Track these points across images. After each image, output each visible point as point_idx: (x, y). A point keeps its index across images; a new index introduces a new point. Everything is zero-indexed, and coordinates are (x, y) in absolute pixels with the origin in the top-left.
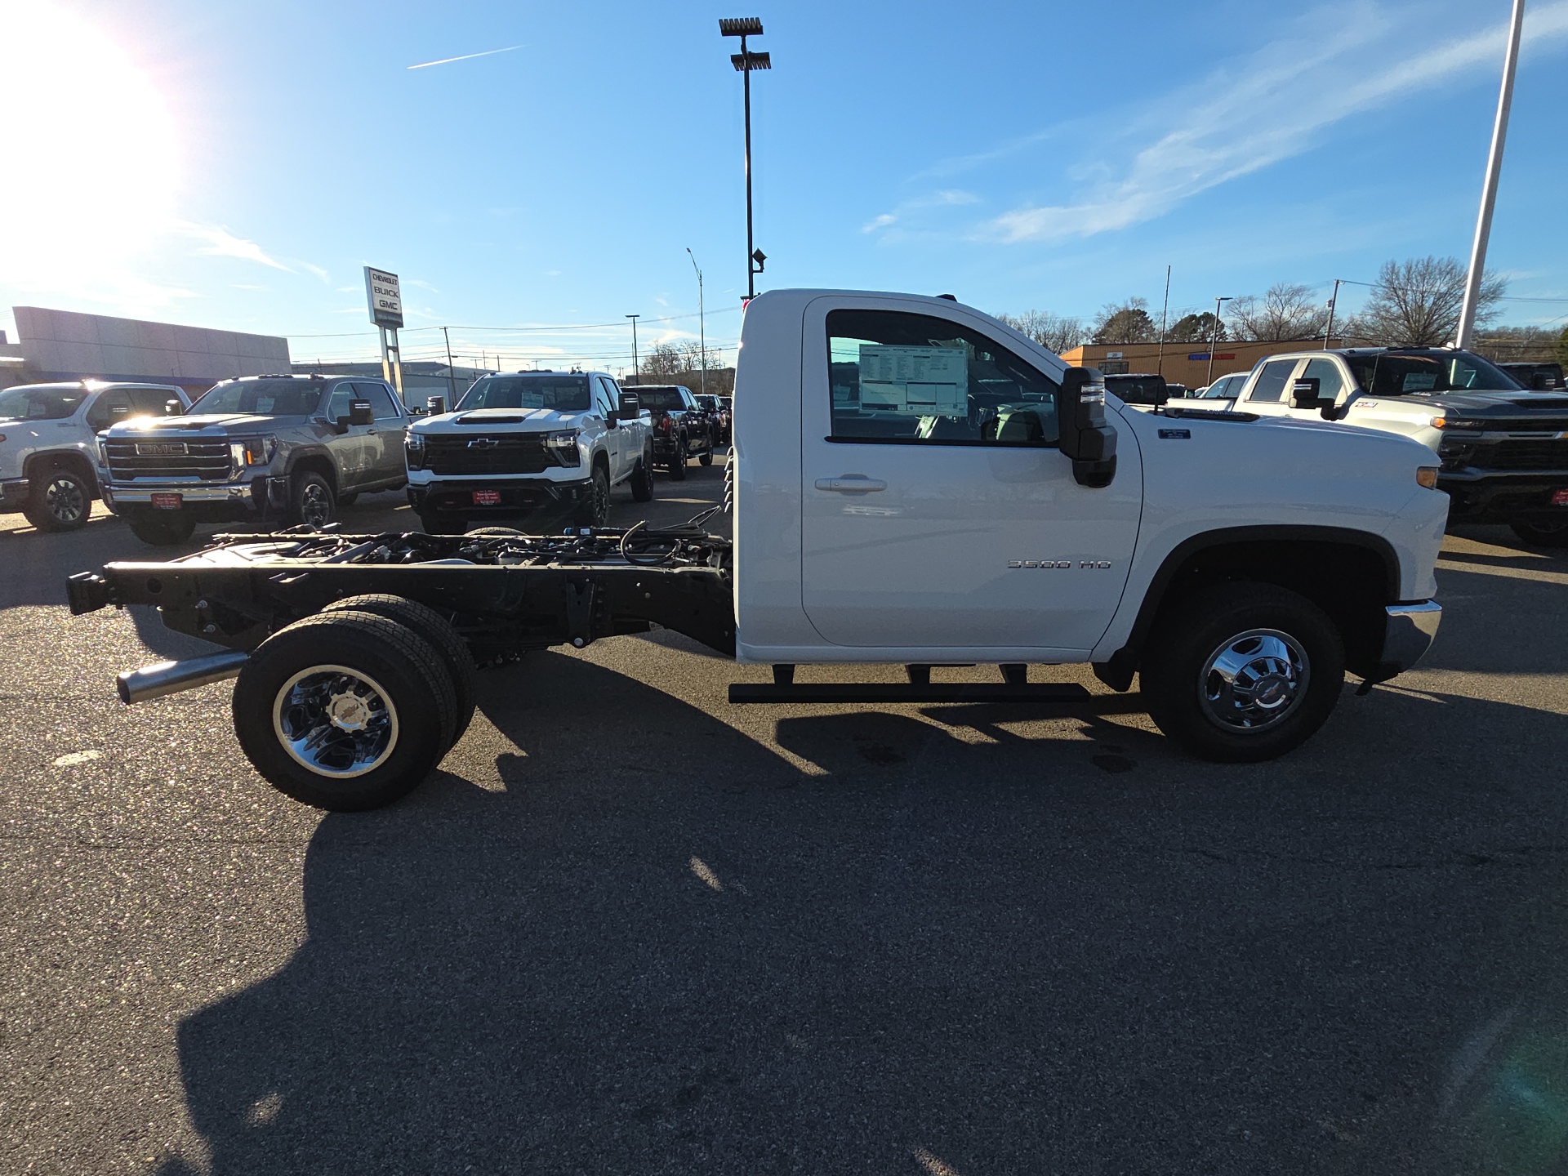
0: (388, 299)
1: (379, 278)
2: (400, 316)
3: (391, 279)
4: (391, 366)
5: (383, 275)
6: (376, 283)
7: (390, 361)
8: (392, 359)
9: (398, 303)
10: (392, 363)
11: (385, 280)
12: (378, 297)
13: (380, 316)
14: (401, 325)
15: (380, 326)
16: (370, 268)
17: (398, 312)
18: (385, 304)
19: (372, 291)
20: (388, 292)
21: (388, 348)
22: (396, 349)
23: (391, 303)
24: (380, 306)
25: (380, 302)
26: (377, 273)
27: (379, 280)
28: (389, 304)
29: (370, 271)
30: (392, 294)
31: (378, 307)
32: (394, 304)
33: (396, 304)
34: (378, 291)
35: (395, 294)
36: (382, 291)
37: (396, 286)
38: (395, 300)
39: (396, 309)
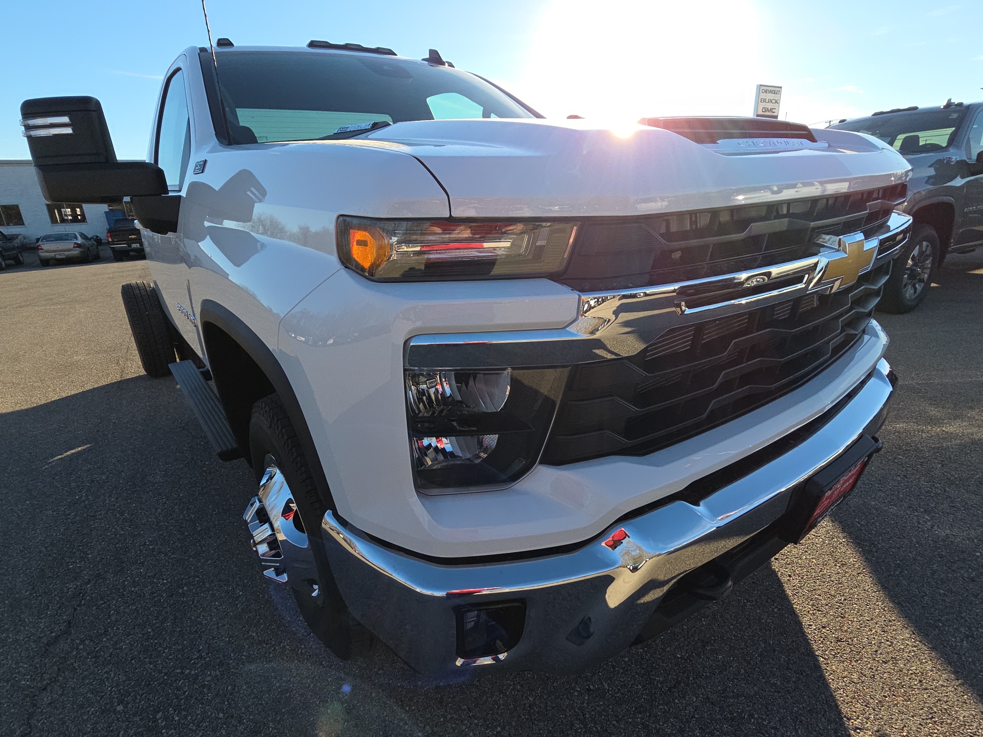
0: (770, 106)
1: (766, 91)
3: (776, 91)
5: (770, 89)
6: (763, 96)
11: (771, 92)
12: (762, 105)
16: (761, 85)
18: (766, 110)
19: (759, 100)
20: (770, 101)
23: (771, 109)
24: (763, 111)
25: (763, 108)
26: (765, 88)
27: (766, 93)
28: (769, 109)
29: (761, 87)
30: (774, 101)
31: (760, 113)
32: (773, 109)
33: (775, 109)
34: (765, 101)
35: (776, 102)
36: (767, 101)
37: (779, 95)
38: (775, 105)
39: (774, 112)
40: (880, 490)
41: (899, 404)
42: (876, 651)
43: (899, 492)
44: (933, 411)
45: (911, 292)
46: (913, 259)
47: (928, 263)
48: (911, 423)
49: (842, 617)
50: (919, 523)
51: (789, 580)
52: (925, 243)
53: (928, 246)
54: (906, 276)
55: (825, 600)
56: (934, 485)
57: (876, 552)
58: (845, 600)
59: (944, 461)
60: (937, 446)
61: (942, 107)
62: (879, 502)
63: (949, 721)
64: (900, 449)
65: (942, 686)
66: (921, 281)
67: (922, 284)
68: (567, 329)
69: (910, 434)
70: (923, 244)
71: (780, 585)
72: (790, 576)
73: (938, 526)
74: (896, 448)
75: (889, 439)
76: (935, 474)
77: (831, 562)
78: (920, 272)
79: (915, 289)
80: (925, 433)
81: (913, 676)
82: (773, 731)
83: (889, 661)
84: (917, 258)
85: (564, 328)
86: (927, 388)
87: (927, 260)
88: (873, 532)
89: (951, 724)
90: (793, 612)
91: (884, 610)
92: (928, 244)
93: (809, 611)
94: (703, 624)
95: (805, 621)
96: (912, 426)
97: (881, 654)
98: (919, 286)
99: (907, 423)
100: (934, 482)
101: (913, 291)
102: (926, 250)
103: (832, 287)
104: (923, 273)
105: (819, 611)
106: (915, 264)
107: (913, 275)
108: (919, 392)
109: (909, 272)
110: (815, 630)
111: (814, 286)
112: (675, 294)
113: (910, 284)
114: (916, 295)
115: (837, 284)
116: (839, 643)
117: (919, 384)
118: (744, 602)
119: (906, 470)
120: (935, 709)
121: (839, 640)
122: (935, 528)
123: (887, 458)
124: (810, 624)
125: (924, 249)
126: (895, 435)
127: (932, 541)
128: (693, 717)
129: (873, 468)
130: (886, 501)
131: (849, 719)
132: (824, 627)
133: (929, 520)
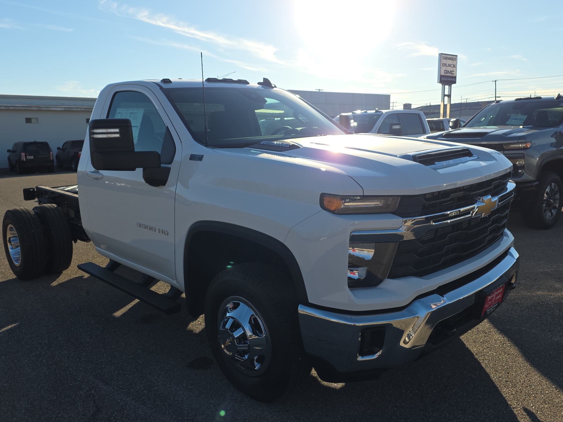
0: (449, 69)
1: (446, 58)
2: (455, 77)
3: (454, 58)
4: (445, 106)
5: (449, 56)
6: (444, 61)
7: (445, 104)
8: (446, 103)
9: (455, 71)
10: (446, 105)
11: (450, 59)
12: (443, 69)
13: (443, 79)
14: (455, 82)
15: (442, 84)
16: (442, 54)
17: (454, 75)
18: (447, 72)
19: (441, 65)
20: (449, 65)
21: (445, 95)
22: (449, 96)
23: (450, 71)
24: (445, 73)
25: (445, 71)
26: (445, 56)
27: (446, 59)
28: (449, 71)
29: (442, 55)
30: (452, 66)
31: (443, 74)
32: (452, 71)
33: (454, 71)
34: (445, 65)
35: (454, 66)
36: (447, 65)
37: (456, 62)
38: (454, 69)
39: (453, 74)
40: (527, 323)
41: (540, 282)
42: (523, 384)
43: (536, 323)
44: (557, 285)
45: (549, 215)
46: (547, 194)
47: (558, 196)
48: (545, 292)
49: (508, 373)
50: (545, 336)
51: (483, 362)
52: (553, 184)
53: (555, 186)
54: (544, 205)
55: (500, 368)
56: (554, 320)
57: (524, 348)
58: (509, 367)
59: (561, 309)
60: (558, 302)
61: (555, 98)
62: (526, 328)
63: (552, 403)
64: (539, 304)
65: (550, 392)
66: (555, 208)
67: (556, 210)
68: (399, 229)
69: (545, 297)
70: (552, 184)
71: (479, 364)
72: (483, 360)
73: (554, 337)
74: (536, 303)
75: (533, 299)
76: (556, 315)
77: (503, 353)
78: (553, 202)
79: (552, 213)
80: (552, 296)
81: (538, 390)
82: (479, 412)
83: (528, 386)
84: (550, 193)
85: (397, 229)
86: (556, 273)
87: (556, 194)
88: (523, 341)
89: (553, 404)
90: (486, 373)
91: (527, 370)
92: (555, 184)
93: (493, 372)
94: (444, 380)
95: (492, 376)
96: (546, 293)
97: (525, 384)
98: (554, 211)
99: (543, 291)
100: (554, 318)
101: (550, 214)
102: (555, 188)
103: (481, 216)
104: (555, 202)
105: (497, 372)
106: (549, 197)
107: (549, 205)
108: (551, 275)
109: (546, 202)
110: (496, 378)
111: (474, 215)
112: (424, 219)
113: (548, 210)
114: (553, 217)
115: (483, 214)
116: (507, 382)
117: (551, 271)
118: (462, 371)
119: (541, 314)
120: (546, 400)
121: (506, 381)
122: (553, 337)
123: (531, 309)
124: (494, 377)
125: (553, 188)
126: (536, 298)
127: (551, 343)
128: (445, 410)
129: (524, 313)
130: (530, 328)
131: (511, 405)
132: (500, 377)
133: (550, 335)
